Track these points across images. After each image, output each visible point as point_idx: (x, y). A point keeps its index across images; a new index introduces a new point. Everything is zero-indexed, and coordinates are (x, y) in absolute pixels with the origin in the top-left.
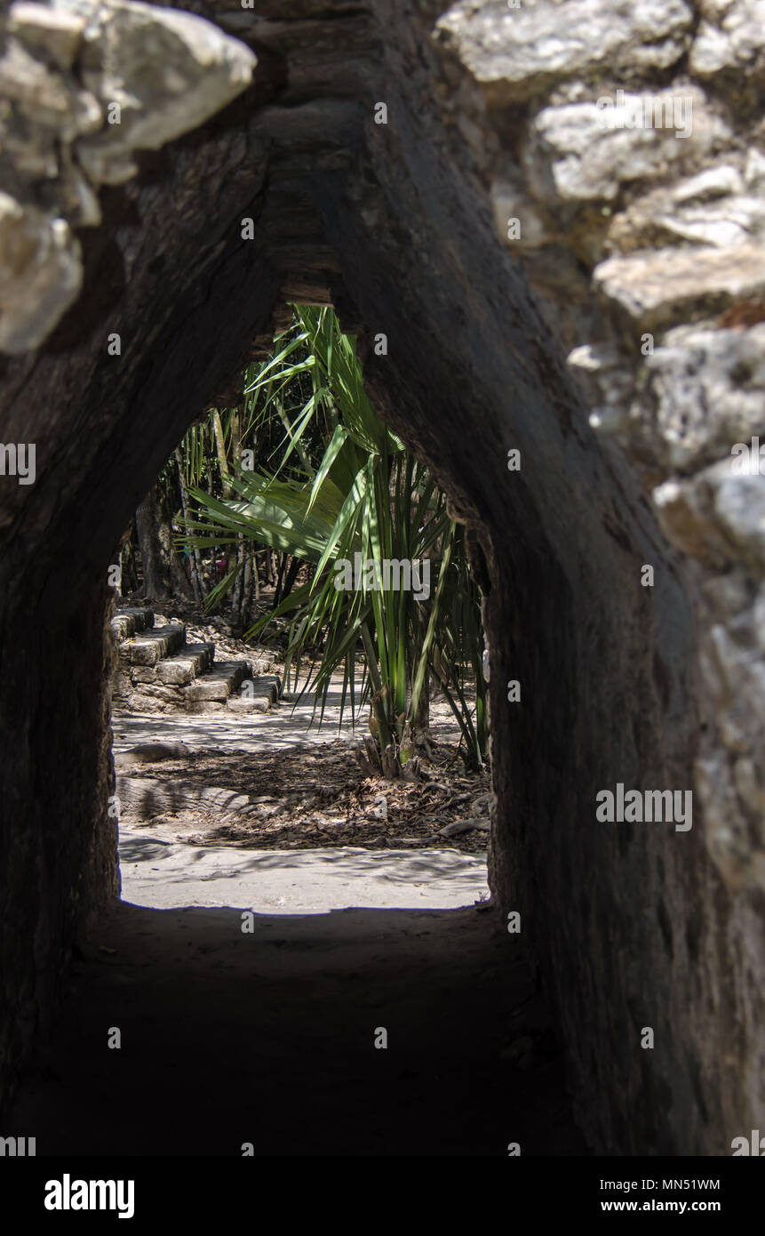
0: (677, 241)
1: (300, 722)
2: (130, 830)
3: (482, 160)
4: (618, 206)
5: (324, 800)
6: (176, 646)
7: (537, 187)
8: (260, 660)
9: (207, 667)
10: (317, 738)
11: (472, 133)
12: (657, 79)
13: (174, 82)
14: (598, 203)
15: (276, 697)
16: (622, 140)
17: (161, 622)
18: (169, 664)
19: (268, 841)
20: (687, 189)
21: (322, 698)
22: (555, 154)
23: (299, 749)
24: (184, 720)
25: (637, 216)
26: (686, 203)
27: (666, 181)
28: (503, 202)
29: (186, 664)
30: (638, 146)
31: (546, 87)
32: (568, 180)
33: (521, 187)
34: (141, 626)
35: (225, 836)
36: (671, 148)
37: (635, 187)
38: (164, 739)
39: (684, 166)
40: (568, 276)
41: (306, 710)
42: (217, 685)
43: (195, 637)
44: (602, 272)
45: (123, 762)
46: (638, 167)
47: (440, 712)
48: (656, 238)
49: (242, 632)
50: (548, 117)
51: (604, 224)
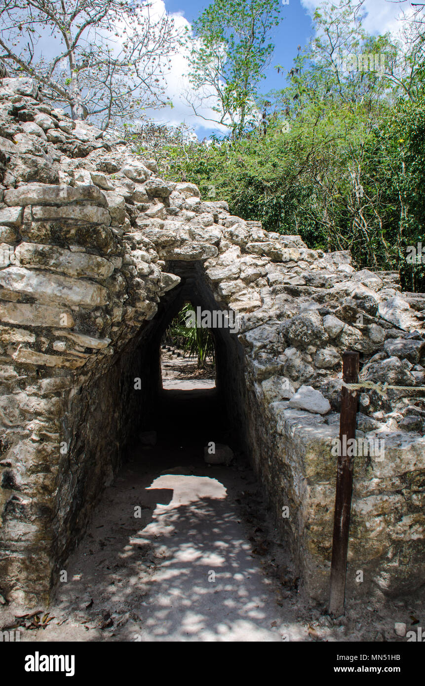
0: (239, 300)
1: (187, 361)
2: (163, 377)
3: (212, 289)
4: (231, 296)
5: (191, 373)
6: (169, 350)
7: (220, 293)
8: (182, 352)
9: (174, 353)
10: (189, 363)
11: (211, 286)
12: (236, 279)
13: (170, 283)
14: (228, 295)
15: (184, 357)
16: (231, 287)
17: (167, 347)
18: (168, 353)
19: (181, 379)
20: (240, 293)
21: (189, 357)
22: (222, 289)
23: (187, 365)
24: (171, 361)
25: (234, 297)
26: (240, 295)
27: (237, 292)
28: (215, 295)
29: (171, 353)
30: (233, 288)
31: (220, 280)
32: (224, 292)
33: (218, 293)
34: (164, 348)
35: (176, 378)
36: (238, 288)
37: (234, 293)
38: (168, 364)
39: (240, 290)
40: (224, 305)
41: (187, 359)
42: (175, 356)
43: (172, 349)
44: (229, 305)
45: (162, 367)
46: (234, 290)
47: (207, 359)
48: (237, 300)
49: (178, 348)
50: (221, 284)
51: (229, 298)
